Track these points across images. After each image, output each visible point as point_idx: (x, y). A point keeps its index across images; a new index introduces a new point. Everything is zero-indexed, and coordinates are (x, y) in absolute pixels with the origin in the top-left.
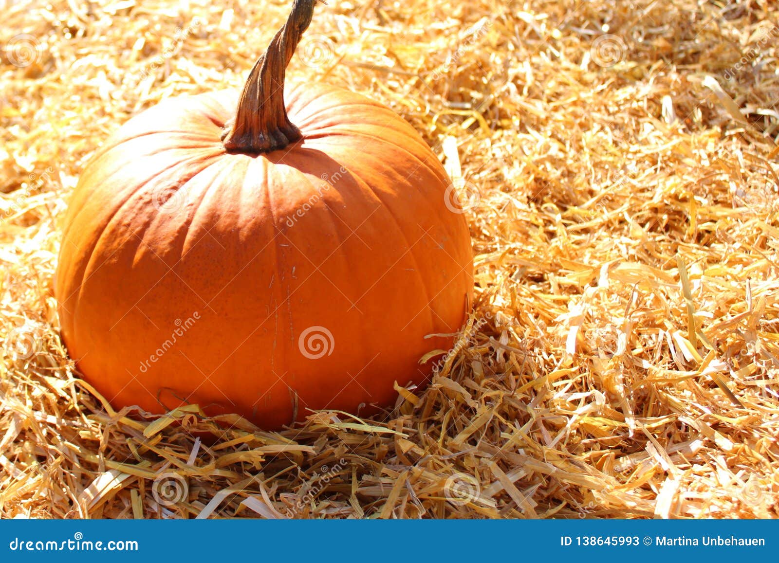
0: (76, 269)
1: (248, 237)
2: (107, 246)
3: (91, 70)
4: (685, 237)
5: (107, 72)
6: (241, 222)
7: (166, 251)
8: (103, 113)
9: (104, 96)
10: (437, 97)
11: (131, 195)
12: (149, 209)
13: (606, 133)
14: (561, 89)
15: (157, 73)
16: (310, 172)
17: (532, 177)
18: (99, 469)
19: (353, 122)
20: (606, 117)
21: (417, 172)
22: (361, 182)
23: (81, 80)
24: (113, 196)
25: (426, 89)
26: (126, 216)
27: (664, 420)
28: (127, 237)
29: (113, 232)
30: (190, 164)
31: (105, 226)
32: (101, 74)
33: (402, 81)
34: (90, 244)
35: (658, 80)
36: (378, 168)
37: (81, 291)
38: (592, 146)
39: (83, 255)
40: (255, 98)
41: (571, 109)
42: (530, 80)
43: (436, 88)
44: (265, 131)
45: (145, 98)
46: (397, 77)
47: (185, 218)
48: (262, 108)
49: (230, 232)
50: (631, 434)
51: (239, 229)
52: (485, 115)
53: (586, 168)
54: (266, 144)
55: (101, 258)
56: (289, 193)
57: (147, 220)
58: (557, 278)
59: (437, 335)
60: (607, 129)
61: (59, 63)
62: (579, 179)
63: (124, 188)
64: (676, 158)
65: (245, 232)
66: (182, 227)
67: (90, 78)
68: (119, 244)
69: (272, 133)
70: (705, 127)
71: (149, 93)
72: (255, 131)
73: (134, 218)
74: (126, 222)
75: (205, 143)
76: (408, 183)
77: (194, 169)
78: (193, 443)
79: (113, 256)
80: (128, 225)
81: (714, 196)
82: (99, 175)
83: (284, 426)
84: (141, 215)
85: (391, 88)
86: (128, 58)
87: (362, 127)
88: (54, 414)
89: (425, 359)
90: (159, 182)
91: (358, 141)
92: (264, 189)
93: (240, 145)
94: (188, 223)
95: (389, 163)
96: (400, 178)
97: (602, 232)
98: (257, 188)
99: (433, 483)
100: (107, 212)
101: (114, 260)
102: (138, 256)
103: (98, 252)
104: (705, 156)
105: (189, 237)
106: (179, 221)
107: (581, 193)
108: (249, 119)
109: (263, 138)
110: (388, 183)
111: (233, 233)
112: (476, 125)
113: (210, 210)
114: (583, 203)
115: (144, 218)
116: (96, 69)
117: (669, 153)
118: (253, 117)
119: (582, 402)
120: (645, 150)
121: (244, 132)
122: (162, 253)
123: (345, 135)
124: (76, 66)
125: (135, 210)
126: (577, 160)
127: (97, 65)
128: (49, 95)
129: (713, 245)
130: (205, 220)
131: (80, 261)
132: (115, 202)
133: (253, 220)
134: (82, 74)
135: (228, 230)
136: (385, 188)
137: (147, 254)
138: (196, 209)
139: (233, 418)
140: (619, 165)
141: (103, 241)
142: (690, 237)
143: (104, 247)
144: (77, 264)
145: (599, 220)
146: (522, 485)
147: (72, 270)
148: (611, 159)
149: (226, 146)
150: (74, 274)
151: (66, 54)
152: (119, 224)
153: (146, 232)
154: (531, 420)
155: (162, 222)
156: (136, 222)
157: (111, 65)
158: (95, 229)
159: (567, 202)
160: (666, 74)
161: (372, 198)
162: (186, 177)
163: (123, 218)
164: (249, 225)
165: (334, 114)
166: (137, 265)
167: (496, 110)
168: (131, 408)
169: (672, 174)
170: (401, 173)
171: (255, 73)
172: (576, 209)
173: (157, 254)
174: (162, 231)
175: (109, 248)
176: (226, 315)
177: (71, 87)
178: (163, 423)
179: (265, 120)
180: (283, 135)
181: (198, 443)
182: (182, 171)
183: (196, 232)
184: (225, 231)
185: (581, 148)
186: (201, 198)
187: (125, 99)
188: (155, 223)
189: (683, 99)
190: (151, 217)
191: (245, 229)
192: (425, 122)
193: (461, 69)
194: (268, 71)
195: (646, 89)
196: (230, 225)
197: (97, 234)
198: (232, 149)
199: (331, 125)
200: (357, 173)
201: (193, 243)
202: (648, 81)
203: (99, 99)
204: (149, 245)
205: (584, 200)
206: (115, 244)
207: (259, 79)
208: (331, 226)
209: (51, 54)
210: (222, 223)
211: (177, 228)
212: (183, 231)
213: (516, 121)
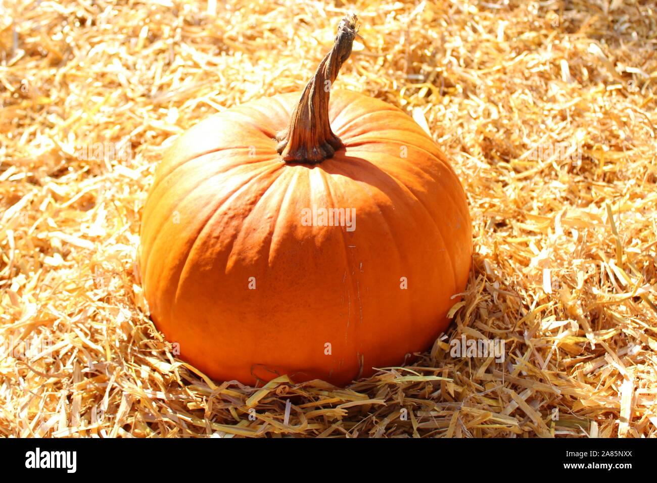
0: (172, 273)
1: (322, 243)
2: (201, 256)
3: (105, 58)
4: (595, 178)
5: (120, 59)
6: (315, 231)
7: (255, 259)
8: (127, 99)
9: (123, 81)
10: (399, 73)
11: (215, 210)
12: (234, 223)
13: (526, 94)
14: (485, 58)
15: (164, 59)
16: (361, 181)
17: (482, 137)
18: (207, 431)
19: (380, 128)
20: (525, 82)
21: (436, 169)
22: (402, 185)
23: (98, 68)
24: (199, 211)
25: (390, 66)
26: (215, 230)
27: (612, 332)
28: (218, 247)
29: (205, 244)
30: (261, 179)
31: (196, 238)
32: (115, 60)
33: (372, 61)
34: (183, 253)
35: (555, 47)
36: (410, 170)
37: (178, 291)
38: (519, 107)
39: (177, 262)
40: (308, 118)
41: (497, 76)
42: (463, 52)
43: (396, 65)
44: (317, 145)
45: (158, 82)
46: (368, 58)
47: (268, 229)
48: (314, 126)
49: (307, 240)
50: (593, 348)
51: (314, 236)
52: (434, 82)
53: (517, 125)
54: (319, 157)
55: (196, 266)
56: (349, 201)
57: (234, 232)
58: (519, 224)
59: (459, 295)
60: (527, 91)
61: (76, 51)
62: (515, 136)
63: (207, 204)
64: (578, 113)
65: (319, 240)
66: (266, 238)
67: (106, 65)
68: (211, 254)
69: (322, 146)
70: (593, 84)
71: (161, 77)
72: (309, 145)
73: (222, 231)
74: (215, 234)
75: (266, 157)
76: (432, 179)
77: (265, 183)
78: (284, 405)
79: (207, 264)
80: (218, 238)
81: (610, 142)
82: (179, 189)
83: (353, 381)
84: (229, 229)
85: (364, 68)
86: (136, 45)
87: (389, 134)
88: (160, 390)
89: (451, 314)
90: (238, 198)
91: (390, 147)
92: (329, 200)
93: (297, 158)
94: (271, 233)
95: (417, 164)
96: (426, 176)
97: (537, 178)
98: (322, 200)
99: (478, 417)
100: (196, 225)
101: (208, 268)
102: (230, 263)
103: (192, 260)
104: (598, 109)
105: (273, 246)
106: (263, 233)
107: (517, 146)
108: (302, 136)
109: (315, 151)
110: (419, 182)
111: (310, 239)
112: (429, 93)
113: (288, 222)
114: (520, 155)
115: (230, 231)
116: (110, 56)
117: (573, 108)
118: (307, 135)
119: (561, 330)
120: (557, 107)
121: (299, 146)
122: (251, 261)
123: (379, 142)
124: (91, 54)
125: (222, 224)
126: (510, 119)
127: (112, 53)
128: (73, 81)
129: (615, 182)
130: (285, 231)
131: (175, 267)
132: (202, 216)
133: (325, 228)
134: (99, 61)
135: (306, 237)
136: (419, 187)
137: (238, 263)
138: (275, 221)
139: (316, 382)
140: (540, 121)
141: (196, 251)
142: (599, 177)
143: (197, 256)
144: (171, 269)
145: (535, 170)
146: (529, 401)
147: (166, 274)
148: (534, 117)
149: (285, 159)
150: (169, 277)
151: (81, 42)
152: (209, 236)
153: (235, 243)
154: (529, 349)
155: (247, 234)
156: (224, 234)
157: (123, 51)
158: (186, 240)
159: (507, 154)
160: (560, 42)
161: (411, 198)
162: (260, 192)
163: (212, 231)
164: (322, 232)
165: (364, 122)
166: (230, 272)
167: (441, 79)
168: (231, 383)
169: (578, 126)
170: (426, 171)
171: (306, 98)
172: (516, 161)
173: (247, 261)
174: (250, 241)
175: (203, 257)
176: (309, 306)
177: (91, 74)
178: (262, 394)
179: (317, 136)
180: (330, 146)
181: (289, 405)
182: (255, 188)
183: (279, 241)
184: (303, 238)
185: (511, 108)
186: (278, 211)
187: (141, 83)
188: (241, 235)
189: (574, 62)
190: (237, 230)
191: (319, 236)
192: (395, 96)
193: (413, 47)
194: (317, 96)
195: (546, 54)
196: (306, 233)
197: (189, 244)
198: (291, 162)
199: (363, 132)
200: (396, 177)
201: (278, 251)
202: (546, 48)
203: (120, 85)
204: (239, 254)
205: (520, 153)
206: (208, 254)
207: (310, 103)
208: (386, 227)
209: (68, 45)
210: (300, 233)
211: (262, 239)
212: (267, 241)
213: (460, 88)
